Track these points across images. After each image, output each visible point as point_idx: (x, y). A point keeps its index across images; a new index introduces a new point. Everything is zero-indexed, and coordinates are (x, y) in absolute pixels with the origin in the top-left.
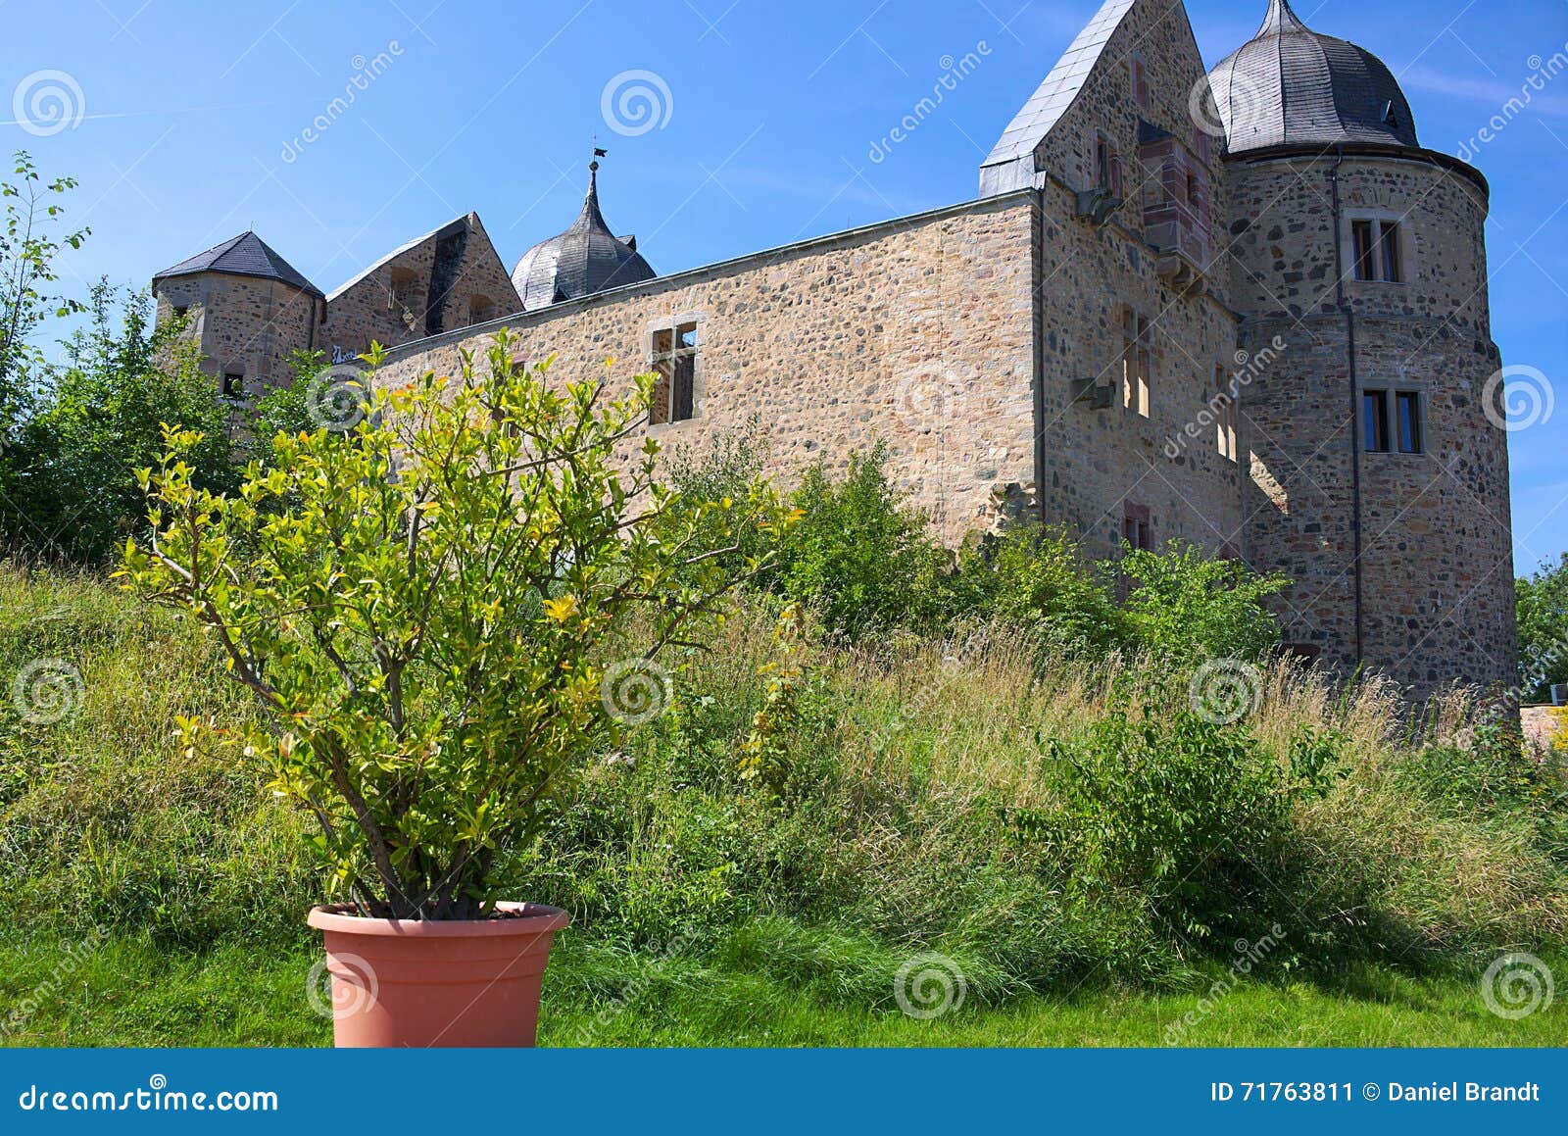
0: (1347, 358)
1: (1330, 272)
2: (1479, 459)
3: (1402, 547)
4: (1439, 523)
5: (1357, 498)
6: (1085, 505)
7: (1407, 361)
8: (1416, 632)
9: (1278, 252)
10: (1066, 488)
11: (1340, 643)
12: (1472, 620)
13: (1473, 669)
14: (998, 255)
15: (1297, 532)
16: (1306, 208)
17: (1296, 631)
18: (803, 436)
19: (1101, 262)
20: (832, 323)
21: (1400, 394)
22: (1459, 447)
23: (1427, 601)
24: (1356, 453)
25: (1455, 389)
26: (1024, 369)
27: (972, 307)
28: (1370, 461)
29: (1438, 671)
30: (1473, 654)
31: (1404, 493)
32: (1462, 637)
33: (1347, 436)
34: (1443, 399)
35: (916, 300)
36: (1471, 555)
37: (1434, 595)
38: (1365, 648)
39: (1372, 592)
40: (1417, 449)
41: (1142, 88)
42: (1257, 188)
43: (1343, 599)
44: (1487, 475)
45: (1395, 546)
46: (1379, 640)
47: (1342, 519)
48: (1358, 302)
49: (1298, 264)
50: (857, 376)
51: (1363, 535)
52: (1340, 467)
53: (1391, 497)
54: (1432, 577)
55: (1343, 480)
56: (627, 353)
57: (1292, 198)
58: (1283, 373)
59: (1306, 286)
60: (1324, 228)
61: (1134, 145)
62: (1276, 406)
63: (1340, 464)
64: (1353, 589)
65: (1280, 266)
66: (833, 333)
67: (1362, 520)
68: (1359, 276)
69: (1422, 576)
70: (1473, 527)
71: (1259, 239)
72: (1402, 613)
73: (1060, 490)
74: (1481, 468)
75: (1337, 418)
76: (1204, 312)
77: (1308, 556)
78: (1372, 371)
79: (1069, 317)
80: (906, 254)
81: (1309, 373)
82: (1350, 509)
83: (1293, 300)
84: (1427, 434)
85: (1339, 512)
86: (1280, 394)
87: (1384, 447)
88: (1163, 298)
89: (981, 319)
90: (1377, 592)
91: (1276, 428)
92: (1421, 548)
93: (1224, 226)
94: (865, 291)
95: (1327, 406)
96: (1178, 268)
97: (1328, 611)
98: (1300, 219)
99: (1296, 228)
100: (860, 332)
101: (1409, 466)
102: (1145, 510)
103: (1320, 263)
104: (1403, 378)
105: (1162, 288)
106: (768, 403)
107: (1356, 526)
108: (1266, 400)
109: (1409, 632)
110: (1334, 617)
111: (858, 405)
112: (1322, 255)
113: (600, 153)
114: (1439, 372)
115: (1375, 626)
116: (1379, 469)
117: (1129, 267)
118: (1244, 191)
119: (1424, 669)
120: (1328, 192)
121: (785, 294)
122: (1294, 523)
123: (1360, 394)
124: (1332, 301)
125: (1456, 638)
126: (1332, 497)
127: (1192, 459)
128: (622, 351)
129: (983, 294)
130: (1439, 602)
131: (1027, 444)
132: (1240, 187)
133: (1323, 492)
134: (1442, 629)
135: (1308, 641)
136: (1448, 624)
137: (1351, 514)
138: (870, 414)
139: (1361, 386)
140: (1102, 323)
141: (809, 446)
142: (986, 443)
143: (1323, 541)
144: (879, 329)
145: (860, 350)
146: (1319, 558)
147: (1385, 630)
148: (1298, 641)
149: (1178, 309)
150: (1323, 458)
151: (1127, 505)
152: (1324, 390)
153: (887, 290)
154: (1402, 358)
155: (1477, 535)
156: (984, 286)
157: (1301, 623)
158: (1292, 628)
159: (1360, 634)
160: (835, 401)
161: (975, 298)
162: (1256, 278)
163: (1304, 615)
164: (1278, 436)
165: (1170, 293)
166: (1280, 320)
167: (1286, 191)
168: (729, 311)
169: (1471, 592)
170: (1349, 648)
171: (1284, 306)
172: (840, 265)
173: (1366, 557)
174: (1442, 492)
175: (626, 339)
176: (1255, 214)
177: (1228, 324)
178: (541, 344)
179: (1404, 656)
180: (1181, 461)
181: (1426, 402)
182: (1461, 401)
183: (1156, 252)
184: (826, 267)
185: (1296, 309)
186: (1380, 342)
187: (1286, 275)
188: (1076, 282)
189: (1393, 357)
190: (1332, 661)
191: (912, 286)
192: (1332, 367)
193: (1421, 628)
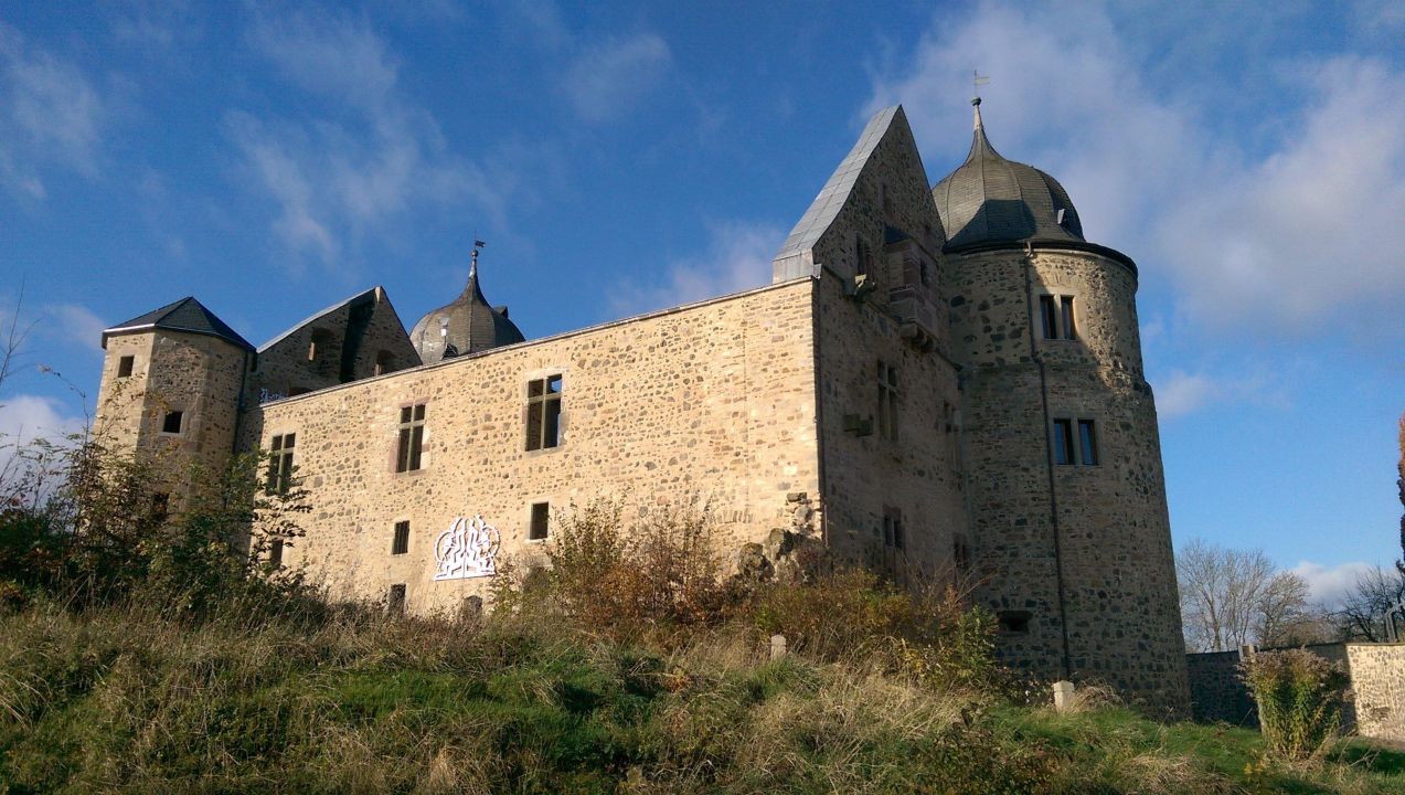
0: (1040, 395)
1: (1025, 333)
2: (1142, 469)
3: (1090, 536)
4: (1116, 517)
5: (1053, 499)
6: (856, 508)
7: (1086, 397)
8: (1104, 600)
9: (986, 320)
10: (841, 496)
11: (1048, 609)
12: (1146, 591)
13: (1150, 629)
14: (787, 325)
15: (1009, 525)
16: (1005, 287)
17: (1014, 601)
18: (647, 459)
19: (861, 329)
20: (665, 375)
21: (1081, 422)
22: (1127, 460)
23: (1111, 576)
24: (1050, 465)
25: (1120, 417)
26: (808, 407)
27: (770, 362)
28: (1062, 471)
29: (1124, 631)
30: (1150, 617)
31: (1089, 495)
32: (1140, 603)
33: (1043, 452)
34: (1113, 425)
35: (727, 358)
36: (1142, 541)
37: (1117, 572)
38: (1068, 614)
39: (1069, 569)
40: (1096, 463)
41: (887, 202)
42: (970, 273)
43: (1047, 575)
44: (1149, 480)
45: (1084, 535)
46: (1078, 607)
47: (1043, 515)
48: (1046, 355)
49: (1001, 328)
50: (684, 413)
51: (1060, 527)
52: (1039, 476)
53: (1079, 498)
54: (1114, 558)
55: (1042, 486)
56: (508, 397)
57: (995, 280)
58: (993, 408)
59: (1007, 343)
60: (1019, 301)
61: (882, 243)
62: (989, 432)
63: (1039, 474)
64: (1056, 569)
65: (988, 329)
66: (666, 382)
67: (1059, 515)
68: (1046, 337)
69: (1106, 557)
70: (1141, 520)
71: (971, 309)
72: (1093, 586)
74: (1144, 475)
75: (1036, 439)
76: (934, 365)
77: (1019, 543)
78: (1059, 405)
79: (840, 370)
80: (719, 324)
81: (1011, 407)
82: (1049, 507)
83: (998, 354)
84: (1103, 452)
85: (1040, 510)
86: (992, 422)
87: (1071, 460)
88: (905, 355)
89: (776, 372)
90: (1073, 570)
91: (990, 448)
92: (1104, 536)
93: (945, 300)
94: (691, 351)
95: (1028, 432)
96: (916, 332)
97: (1037, 585)
98: (1001, 295)
99: (998, 302)
100: (686, 381)
101: (1091, 474)
102: (897, 511)
103: (1017, 327)
104: (1082, 410)
105: (904, 348)
106: (618, 434)
107: (1054, 520)
108: (981, 427)
109: (1099, 601)
110: (1041, 589)
111: (685, 435)
112: (1019, 321)
113: (480, 244)
114: (1110, 405)
115: (1073, 597)
116: (1068, 478)
117: (879, 330)
118: (960, 276)
119: (1113, 629)
120: (1022, 276)
121: (629, 353)
122: (1007, 518)
123: (1051, 422)
124: (1027, 354)
125: (1136, 605)
126: (1034, 499)
127: (930, 473)
128: (505, 395)
129: (776, 353)
130: (1121, 578)
131: (812, 464)
132: (958, 273)
133: (1026, 496)
134: (1124, 597)
135: (1023, 608)
136: (1129, 594)
137: (1050, 511)
138: (694, 441)
139: (1052, 416)
140: (863, 373)
141: (649, 466)
142: (781, 463)
143: (1030, 532)
144: (700, 379)
145: (687, 395)
146: (1028, 545)
147: (1081, 598)
148: (1016, 609)
149: (916, 362)
150: (1026, 470)
151: (886, 508)
152: (1024, 420)
153: (706, 350)
154: (1082, 395)
155: (1146, 526)
156: (778, 348)
157: (1016, 595)
158: (1010, 598)
159: (1063, 603)
160: (668, 432)
161: (772, 357)
162: (970, 338)
163: (1019, 588)
164: (991, 454)
165: (910, 350)
166: (988, 369)
167: (991, 275)
168: (587, 365)
169: (1144, 569)
170: (1055, 613)
171: (991, 358)
172: (671, 333)
173: (1063, 544)
174: (1117, 495)
175: (507, 386)
176: (969, 292)
177: (951, 372)
178: (439, 390)
179: (1097, 619)
180: (921, 473)
181: (1101, 427)
182: (1127, 427)
183: (899, 321)
184: (660, 333)
185: (1001, 361)
186: (1064, 384)
187: (992, 336)
188: (844, 344)
189: (1075, 395)
190: (1043, 624)
191: (725, 348)
192: (1029, 402)
193: (1109, 597)
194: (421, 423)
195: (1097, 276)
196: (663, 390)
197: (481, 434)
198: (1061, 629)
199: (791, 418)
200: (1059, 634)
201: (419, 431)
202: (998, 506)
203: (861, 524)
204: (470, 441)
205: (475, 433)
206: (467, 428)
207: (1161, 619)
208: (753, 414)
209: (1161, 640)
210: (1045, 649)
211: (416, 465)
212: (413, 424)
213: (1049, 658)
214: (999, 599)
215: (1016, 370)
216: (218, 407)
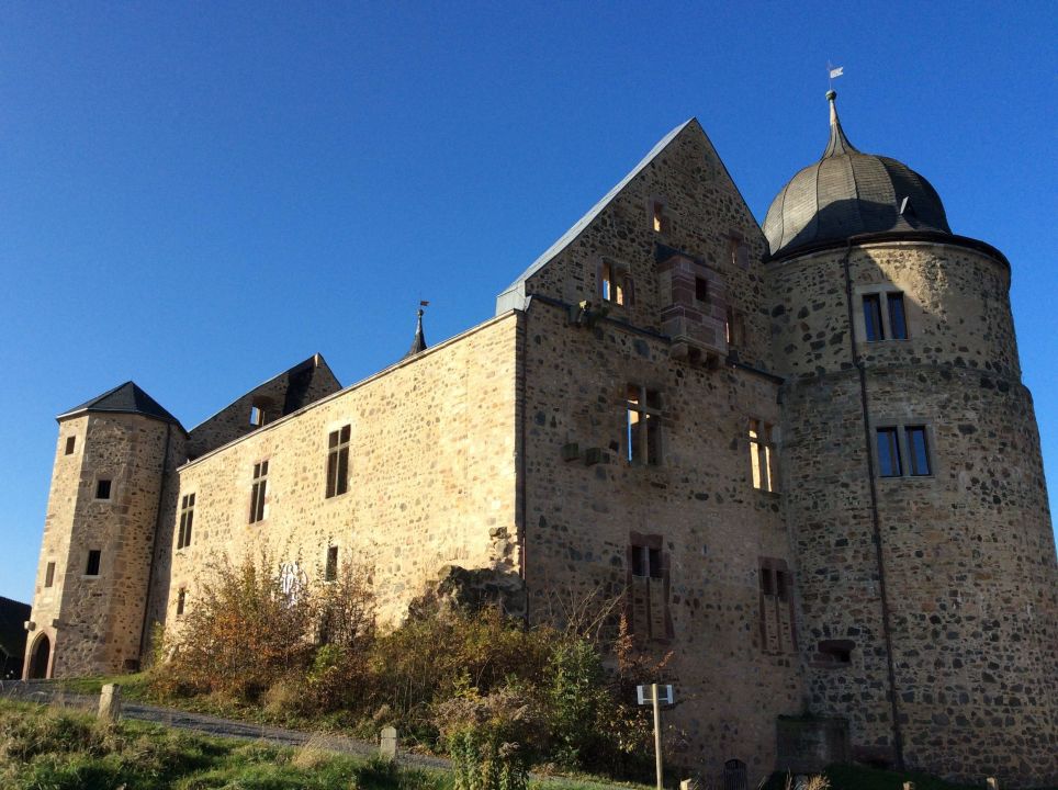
0: (860, 403)
1: (846, 338)
2: (992, 475)
3: (919, 554)
4: (953, 532)
5: (876, 516)
6: (581, 539)
7: (914, 401)
8: (939, 627)
9: (805, 327)
10: (555, 527)
11: (872, 638)
12: (996, 614)
13: (1000, 657)
14: (497, 360)
15: (829, 546)
16: (825, 291)
17: (835, 629)
18: (401, 501)
19: (601, 355)
20: (415, 418)
21: (909, 428)
22: (969, 467)
23: (947, 599)
24: (872, 478)
25: (959, 420)
27: (484, 399)
28: (887, 485)
29: (963, 660)
31: (917, 509)
32: (986, 628)
33: (864, 466)
34: (949, 429)
35: (456, 397)
36: (989, 558)
37: (954, 593)
38: (894, 643)
39: (895, 593)
40: (927, 473)
42: (789, 280)
43: (871, 600)
44: (1003, 488)
45: (913, 554)
46: (906, 635)
47: (865, 534)
48: (870, 358)
49: (821, 335)
50: (426, 454)
51: (885, 547)
52: (860, 492)
54: (951, 578)
55: (863, 502)
57: (815, 284)
58: (811, 421)
59: (828, 350)
60: (840, 304)
61: (649, 265)
62: (807, 447)
63: (860, 489)
64: (879, 591)
65: (807, 337)
66: (415, 426)
67: (882, 533)
68: (870, 338)
69: (941, 578)
70: (989, 534)
71: (791, 318)
72: (924, 610)
73: (548, 530)
74: (995, 483)
75: (856, 451)
77: (840, 566)
78: (881, 412)
79: (561, 400)
80: (451, 365)
81: (830, 419)
82: (871, 525)
83: (818, 363)
84: (936, 458)
85: (863, 528)
86: (810, 437)
87: (898, 472)
88: (679, 374)
89: (488, 408)
90: (900, 593)
91: (808, 464)
92: (938, 554)
94: (432, 394)
95: (847, 443)
96: (689, 351)
97: (860, 612)
98: (821, 300)
99: (818, 307)
100: (428, 423)
101: (921, 486)
102: (656, 539)
103: (838, 331)
104: (910, 415)
105: (676, 367)
106: (383, 479)
107: (877, 539)
108: (800, 442)
109: (932, 627)
110: (865, 616)
111: (427, 476)
112: (839, 326)
113: (424, 303)
114: (944, 407)
115: (900, 624)
116: (893, 491)
117: (636, 355)
118: (781, 283)
119: (949, 658)
120: (842, 276)
121: (393, 400)
122: (827, 539)
123: (873, 432)
124: (849, 360)
125: (980, 630)
126: (855, 517)
127: (717, 496)
128: (315, 447)
129: (490, 389)
130: (959, 600)
131: (511, 498)
132: (777, 281)
133: (846, 514)
134: (964, 622)
135: (845, 637)
136: (970, 618)
137: (872, 529)
138: (432, 481)
139: (874, 424)
140: (602, 400)
141: (403, 507)
142: (490, 498)
143: (851, 553)
144: (438, 420)
145: (428, 436)
146: (848, 568)
147: (910, 625)
148: (838, 638)
149: (699, 381)
150: (845, 485)
151: (633, 535)
152: (843, 431)
153: (441, 392)
154: (909, 399)
155: (995, 540)
156: (490, 385)
157: (838, 623)
158: (831, 627)
159: (888, 630)
160: (415, 474)
161: (486, 393)
162: (790, 349)
163: (840, 615)
164: (810, 471)
165: (687, 369)
166: (808, 380)
167: (810, 279)
168: (367, 414)
169: (993, 590)
170: (879, 642)
171: (811, 368)
172: (420, 378)
173: (887, 564)
174: (954, 506)
175: (316, 438)
176: (788, 300)
177: (766, 387)
178: (277, 447)
179: (928, 647)
180: (702, 497)
181: (933, 430)
182: (968, 430)
183: (666, 340)
184: (412, 379)
185: (821, 369)
186: (888, 389)
187: (812, 344)
188: (570, 373)
189: (901, 400)
190: (866, 653)
191: (454, 388)
192: (849, 412)
193: (943, 622)
194: (265, 477)
195: (934, 266)
196: (413, 433)
197: (300, 485)
198: (886, 659)
199: (497, 453)
200: (884, 665)
201: (264, 483)
202: (818, 526)
203: (589, 555)
204: (293, 492)
205: (296, 484)
206: (291, 480)
207: (1018, 646)
208: (472, 451)
209: (1017, 670)
210: (869, 681)
211: (260, 517)
212: (261, 479)
213: (873, 691)
214: (820, 627)
215: (836, 378)
216: (143, 474)
